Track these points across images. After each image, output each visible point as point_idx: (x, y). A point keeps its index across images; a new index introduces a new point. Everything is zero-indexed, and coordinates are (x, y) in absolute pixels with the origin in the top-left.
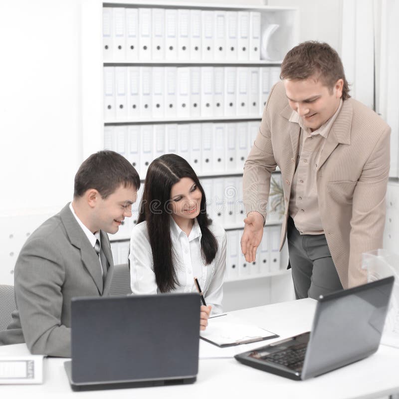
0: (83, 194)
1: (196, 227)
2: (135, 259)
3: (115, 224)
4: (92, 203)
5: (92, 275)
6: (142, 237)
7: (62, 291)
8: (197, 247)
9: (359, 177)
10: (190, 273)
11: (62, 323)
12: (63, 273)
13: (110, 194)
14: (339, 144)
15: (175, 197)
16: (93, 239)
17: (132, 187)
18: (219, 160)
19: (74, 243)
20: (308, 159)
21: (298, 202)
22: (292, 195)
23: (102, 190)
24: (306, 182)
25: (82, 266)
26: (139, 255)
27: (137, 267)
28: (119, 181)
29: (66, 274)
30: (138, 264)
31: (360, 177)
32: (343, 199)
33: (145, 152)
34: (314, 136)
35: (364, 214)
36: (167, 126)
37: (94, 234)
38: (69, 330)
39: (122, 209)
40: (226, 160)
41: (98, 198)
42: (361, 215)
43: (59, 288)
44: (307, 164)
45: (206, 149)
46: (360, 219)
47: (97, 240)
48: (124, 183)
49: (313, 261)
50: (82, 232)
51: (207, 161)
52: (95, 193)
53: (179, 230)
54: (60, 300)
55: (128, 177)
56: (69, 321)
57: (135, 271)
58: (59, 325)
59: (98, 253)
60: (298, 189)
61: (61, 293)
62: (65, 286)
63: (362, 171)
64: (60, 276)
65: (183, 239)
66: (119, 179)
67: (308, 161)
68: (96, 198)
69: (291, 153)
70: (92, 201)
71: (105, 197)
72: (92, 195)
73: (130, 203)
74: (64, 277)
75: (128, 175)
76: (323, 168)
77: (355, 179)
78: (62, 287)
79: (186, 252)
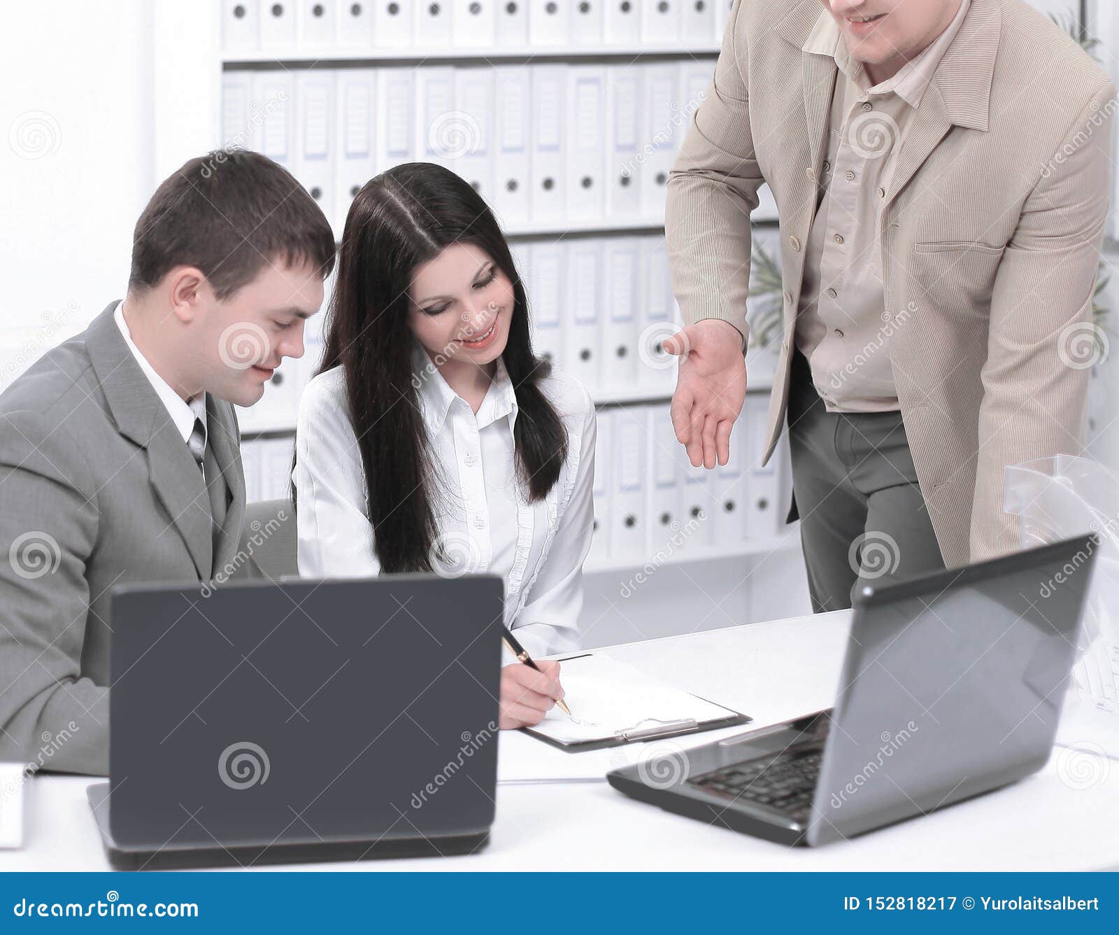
0: (157, 280)
1: (500, 386)
2: (311, 480)
3: (255, 377)
4: (184, 309)
5: (181, 527)
6: (335, 415)
7: (87, 574)
8: (502, 446)
9: (1011, 236)
10: (480, 526)
11: (85, 673)
12: (93, 519)
13: (240, 286)
14: (953, 127)
15: (425, 301)
16: (184, 417)
17: (310, 267)
18: (587, 183)
19: (128, 432)
20: (859, 169)
21: (823, 303)
22: (808, 285)
23: (219, 271)
24: (850, 240)
25: (150, 500)
26: (323, 468)
27: (319, 505)
28: (270, 247)
29: (100, 522)
30: (322, 495)
31: (1015, 234)
32: (962, 303)
33: (350, 156)
34: (878, 98)
35: (1025, 348)
36: (422, 73)
37: (189, 402)
38: (104, 693)
39: (276, 332)
40: (607, 181)
41: (205, 295)
42: (1011, 353)
43: (80, 566)
44: (856, 184)
45: (542, 148)
46: (1011, 362)
47: (198, 422)
48: (285, 251)
49: (868, 495)
50: (154, 395)
51: (548, 184)
52: (197, 280)
53: (448, 393)
54: (82, 600)
55: (299, 236)
56: (104, 666)
57: (312, 516)
58: (73, 678)
59: (199, 461)
60: (827, 264)
61: (84, 581)
62: (98, 558)
63: (1022, 215)
64: (84, 528)
65: (458, 422)
66: (270, 239)
67: (860, 177)
68: (197, 295)
69: (806, 154)
70: (185, 304)
71: (225, 291)
72: (184, 284)
73: (303, 315)
74: (95, 533)
75: (299, 229)
76: (902, 199)
77: (998, 239)
78: (89, 562)
79: (470, 462)
